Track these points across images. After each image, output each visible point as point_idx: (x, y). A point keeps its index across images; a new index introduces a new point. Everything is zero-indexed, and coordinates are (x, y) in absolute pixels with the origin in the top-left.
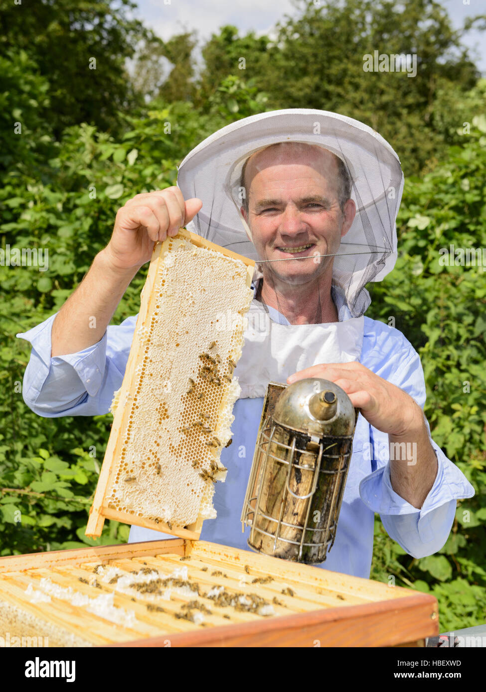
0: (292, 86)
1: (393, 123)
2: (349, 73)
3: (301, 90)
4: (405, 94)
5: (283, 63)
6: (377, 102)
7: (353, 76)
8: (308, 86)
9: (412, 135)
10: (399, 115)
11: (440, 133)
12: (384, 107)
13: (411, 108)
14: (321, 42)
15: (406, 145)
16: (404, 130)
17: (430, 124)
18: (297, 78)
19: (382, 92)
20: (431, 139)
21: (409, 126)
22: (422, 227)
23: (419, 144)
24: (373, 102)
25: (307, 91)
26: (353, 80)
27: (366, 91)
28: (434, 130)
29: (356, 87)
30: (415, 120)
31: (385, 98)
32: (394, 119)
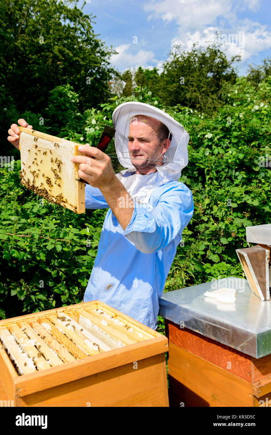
0: (169, 87)
1: (206, 98)
2: (190, 80)
3: (172, 89)
4: (211, 87)
5: (166, 79)
6: (201, 91)
7: (191, 82)
8: (175, 87)
9: (213, 102)
10: (208, 95)
11: (224, 101)
12: (203, 92)
13: (213, 93)
14: (180, 70)
15: (211, 106)
16: (210, 101)
17: (220, 98)
18: (172, 84)
19: (202, 87)
20: (221, 103)
21: (212, 99)
22: (209, 138)
23: (216, 106)
24: (199, 91)
25: (175, 88)
26: (191, 83)
27: (196, 87)
28: (221, 100)
29: (193, 86)
30: (214, 96)
31: (203, 89)
32: (207, 97)
